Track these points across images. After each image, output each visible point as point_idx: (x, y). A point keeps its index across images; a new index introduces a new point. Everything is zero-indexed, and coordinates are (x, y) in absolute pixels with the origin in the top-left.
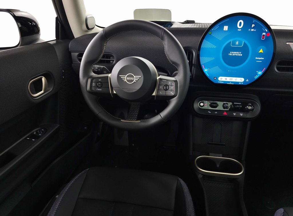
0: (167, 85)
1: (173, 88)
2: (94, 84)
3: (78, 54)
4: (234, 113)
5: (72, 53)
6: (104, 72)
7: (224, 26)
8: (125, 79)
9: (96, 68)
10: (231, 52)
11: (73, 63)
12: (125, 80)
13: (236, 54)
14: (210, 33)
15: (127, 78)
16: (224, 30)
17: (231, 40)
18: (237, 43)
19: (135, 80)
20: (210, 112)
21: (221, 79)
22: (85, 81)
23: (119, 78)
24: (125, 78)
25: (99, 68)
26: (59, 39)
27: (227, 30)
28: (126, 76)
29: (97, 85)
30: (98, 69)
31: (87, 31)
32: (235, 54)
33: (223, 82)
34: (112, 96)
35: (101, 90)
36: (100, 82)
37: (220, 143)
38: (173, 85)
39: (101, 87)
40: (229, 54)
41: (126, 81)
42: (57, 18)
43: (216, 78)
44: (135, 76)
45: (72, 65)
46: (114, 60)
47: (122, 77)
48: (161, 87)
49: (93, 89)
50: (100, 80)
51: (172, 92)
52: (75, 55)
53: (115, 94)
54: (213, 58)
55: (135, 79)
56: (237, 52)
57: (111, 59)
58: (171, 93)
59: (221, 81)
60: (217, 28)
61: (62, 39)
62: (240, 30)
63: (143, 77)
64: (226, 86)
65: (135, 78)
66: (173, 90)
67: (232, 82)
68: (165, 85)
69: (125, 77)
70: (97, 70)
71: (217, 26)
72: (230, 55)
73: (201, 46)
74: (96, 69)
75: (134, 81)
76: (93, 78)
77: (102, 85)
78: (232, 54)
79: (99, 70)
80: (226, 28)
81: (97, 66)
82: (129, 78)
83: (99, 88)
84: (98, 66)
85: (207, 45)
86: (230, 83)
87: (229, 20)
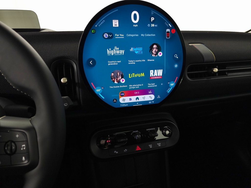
4: (149, 145)
20: (117, 152)
21: (124, 100)
33: (127, 105)
43: (116, 100)
59: (124, 104)
62: (137, 25)
86: (137, 103)
87: (117, 10)
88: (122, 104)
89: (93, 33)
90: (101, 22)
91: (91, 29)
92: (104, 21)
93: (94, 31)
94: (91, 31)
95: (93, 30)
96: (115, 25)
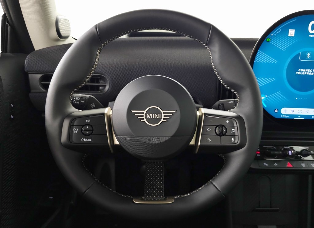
0: (223, 126)
1: (236, 130)
2: (75, 130)
3: (40, 76)
4: (302, 164)
5: (30, 75)
6: (92, 105)
7: (290, 30)
8: (144, 117)
9: (77, 99)
10: (299, 70)
11: (32, 91)
12: (143, 119)
13: (307, 72)
14: (268, 40)
15: (148, 115)
16: (289, 35)
17: (300, 52)
18: (308, 56)
19: (164, 119)
20: (267, 165)
21: (286, 111)
22: (56, 124)
23: (130, 115)
24: (144, 115)
25: (81, 98)
26: (6, 52)
27: (293, 35)
28: (145, 112)
29: (82, 130)
30: (79, 101)
31: (57, 40)
32: (305, 73)
33: (288, 117)
34: (112, 151)
35: (90, 140)
36: (88, 124)
37: (270, 208)
38: (235, 125)
39: (91, 134)
40: (297, 72)
41: (145, 120)
42: (4, 17)
43: (278, 110)
44: (162, 112)
45: (30, 94)
46: (105, 86)
47: (136, 114)
48: (209, 130)
49: (74, 139)
50: (87, 121)
51: (235, 139)
52: (35, 78)
53: (117, 145)
54: (273, 79)
55: (163, 117)
56: (309, 70)
57: (101, 83)
58: (233, 140)
59: (285, 115)
60: (278, 32)
61: (12, 52)
62: (313, 36)
63: (179, 113)
64: (291, 122)
65: (163, 115)
66: (236, 134)
67: (302, 116)
68: (217, 126)
69: (143, 113)
70: (78, 103)
71: (279, 30)
72: (299, 74)
73: (254, 60)
74: (76, 101)
75: (162, 120)
76: (73, 119)
77: (93, 130)
78: (302, 73)
79: (82, 102)
80: (292, 33)
81: (77, 96)
82: (151, 115)
83: (87, 136)
84: (80, 95)
85: (262, 58)
86: (299, 116)
87: (296, 20)
88: (283, 115)
89: (268, 42)
90: (278, 31)
91: (267, 38)
92: (280, 30)
93: (269, 40)
94: (266, 40)
95: (268, 38)
96: (291, 34)
